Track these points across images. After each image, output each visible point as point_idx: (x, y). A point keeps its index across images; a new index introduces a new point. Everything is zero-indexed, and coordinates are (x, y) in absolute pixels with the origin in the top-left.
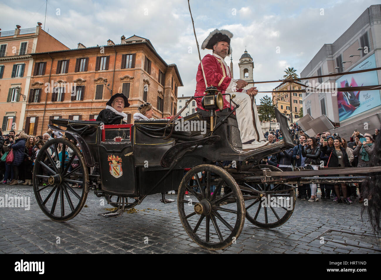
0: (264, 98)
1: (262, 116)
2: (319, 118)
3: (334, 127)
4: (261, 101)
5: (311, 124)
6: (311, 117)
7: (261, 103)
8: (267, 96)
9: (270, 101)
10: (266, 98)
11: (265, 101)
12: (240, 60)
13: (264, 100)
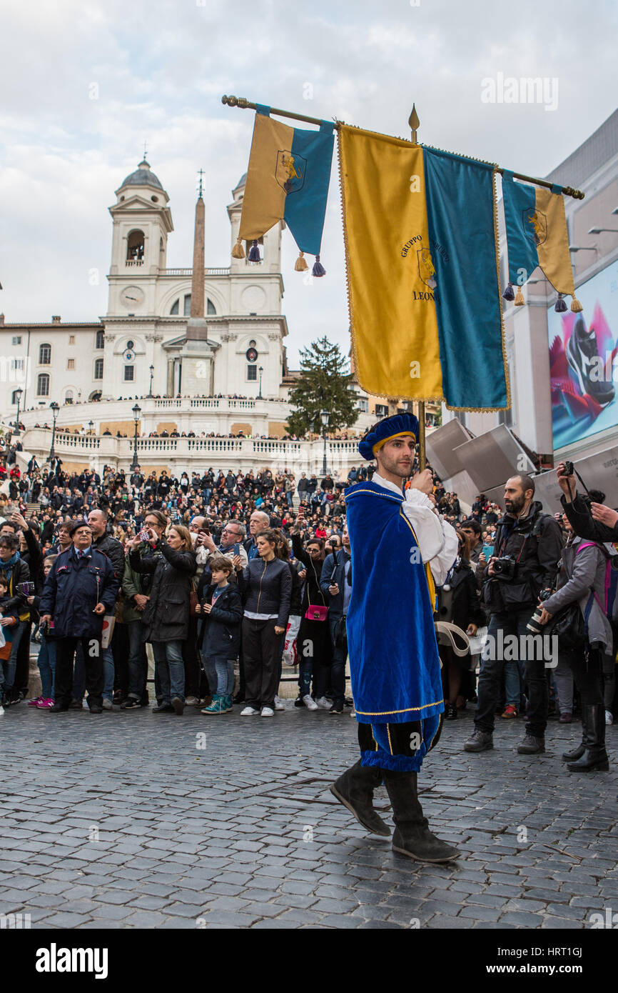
0: (315, 346)
1: (305, 414)
2: (488, 435)
3: (535, 470)
4: (302, 359)
5: (464, 454)
6: (464, 430)
7: (305, 366)
8: (325, 341)
9: (336, 359)
10: (321, 347)
11: (317, 358)
12: (234, 193)
13: (316, 354)
